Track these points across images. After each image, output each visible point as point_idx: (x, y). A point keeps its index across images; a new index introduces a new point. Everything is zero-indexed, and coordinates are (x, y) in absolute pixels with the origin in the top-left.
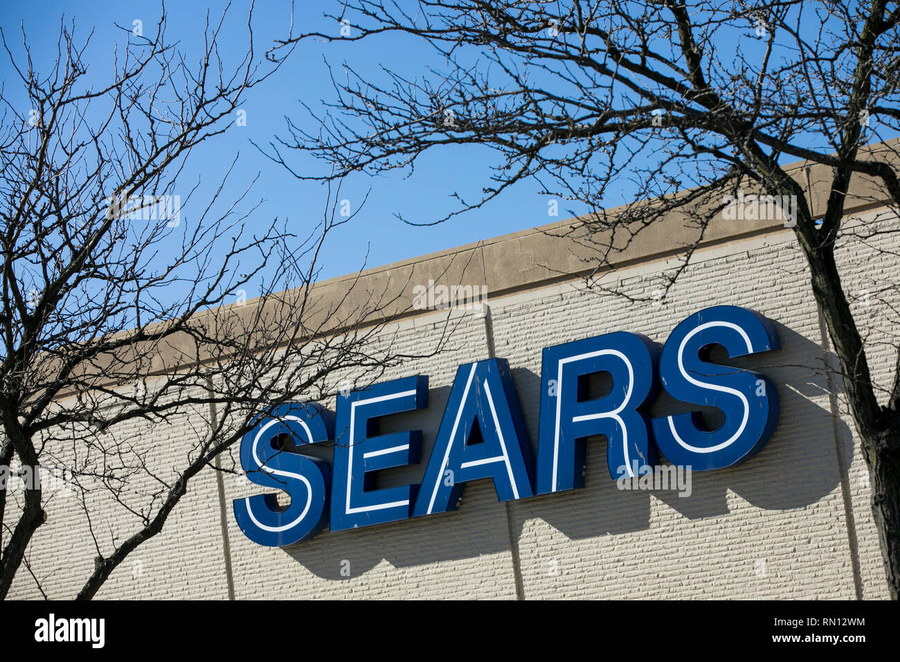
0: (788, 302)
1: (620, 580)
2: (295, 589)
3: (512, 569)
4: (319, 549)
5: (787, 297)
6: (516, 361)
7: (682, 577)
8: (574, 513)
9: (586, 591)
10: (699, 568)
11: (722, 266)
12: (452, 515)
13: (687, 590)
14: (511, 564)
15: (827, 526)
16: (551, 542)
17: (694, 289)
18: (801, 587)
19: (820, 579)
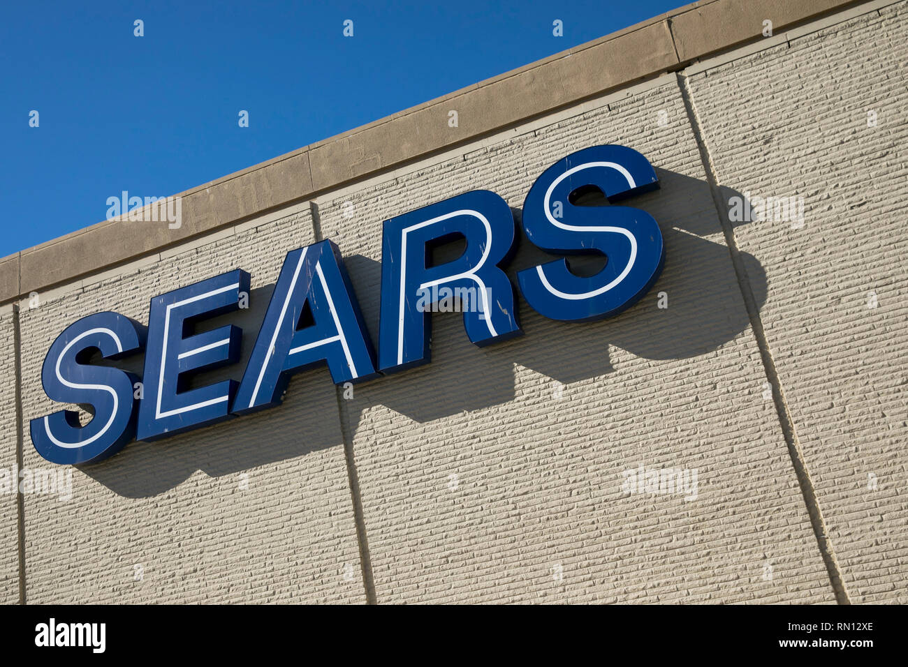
0: (661, 145)
1: (475, 458)
2: (92, 511)
3: (345, 462)
4: (122, 465)
5: (659, 140)
6: (347, 249)
7: (554, 445)
8: (418, 392)
9: (435, 475)
10: (575, 434)
11: (579, 124)
12: (273, 413)
13: (561, 459)
14: (343, 456)
15: (737, 367)
16: (390, 426)
17: (548, 150)
18: (710, 439)
19: (734, 427)
